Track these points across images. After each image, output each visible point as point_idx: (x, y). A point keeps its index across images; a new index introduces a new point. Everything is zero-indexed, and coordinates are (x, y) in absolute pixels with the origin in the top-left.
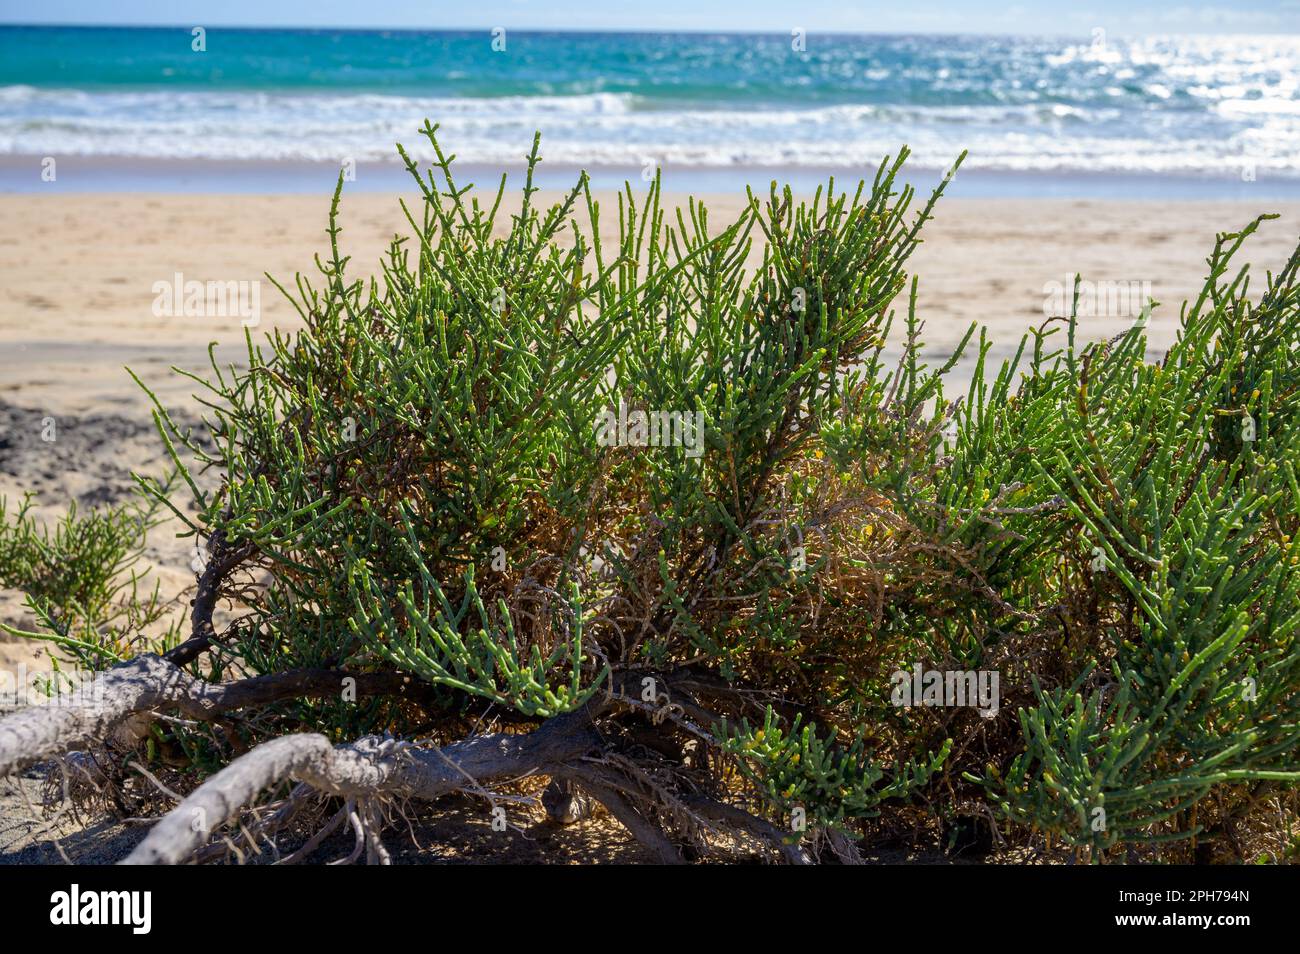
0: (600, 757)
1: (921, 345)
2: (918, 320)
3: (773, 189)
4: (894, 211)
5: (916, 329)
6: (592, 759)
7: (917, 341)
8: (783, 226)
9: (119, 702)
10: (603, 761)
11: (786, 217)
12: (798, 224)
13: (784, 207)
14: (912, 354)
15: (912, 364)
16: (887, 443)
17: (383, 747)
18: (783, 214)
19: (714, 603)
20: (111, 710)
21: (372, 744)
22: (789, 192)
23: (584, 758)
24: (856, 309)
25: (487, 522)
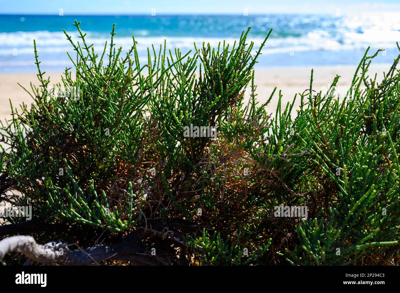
0: (143, 253)
1: (257, 95)
2: (255, 86)
3: (203, 45)
4: (247, 52)
5: (254, 89)
6: (140, 254)
7: (255, 93)
8: (208, 57)
10: (144, 254)
11: (208, 54)
12: (213, 58)
13: (208, 51)
14: (253, 98)
15: (254, 102)
16: (245, 131)
17: (57, 245)
18: (207, 53)
21: (53, 244)
22: (209, 45)
23: (137, 253)
24: (233, 83)
25: (100, 167)
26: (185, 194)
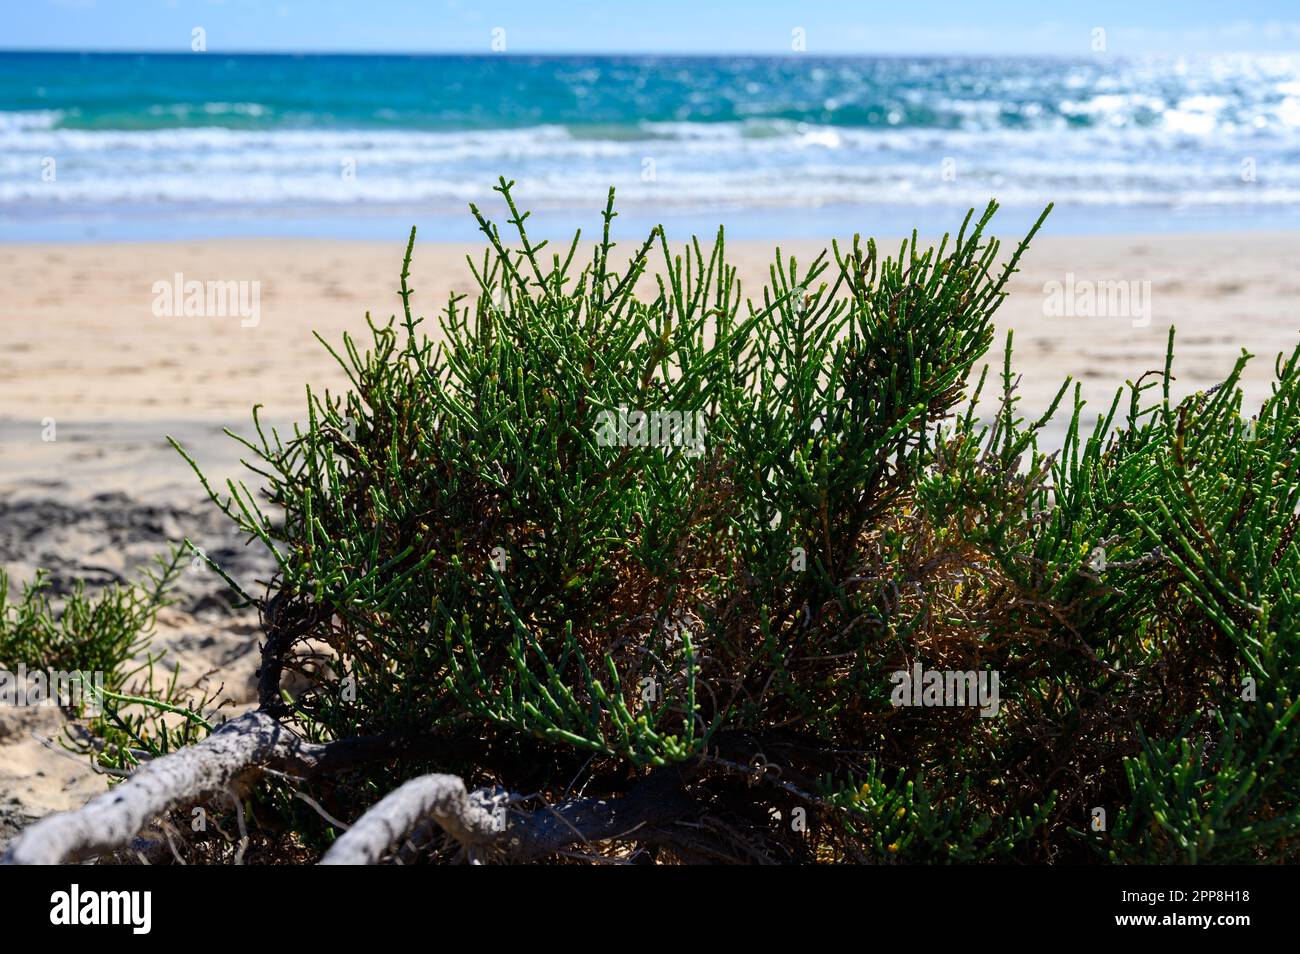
0: (695, 822)
1: (1017, 399)
2: (1014, 374)
3: (856, 243)
4: (980, 264)
5: (1012, 384)
6: (686, 824)
7: (1013, 396)
8: (867, 279)
9: (239, 755)
10: (697, 825)
11: (870, 270)
12: (883, 278)
13: (868, 261)
14: (1008, 407)
15: (1008, 418)
16: (986, 496)
18: (867, 268)
19: (807, 662)
20: (233, 762)
22: (874, 246)
23: (677, 822)
24: (949, 363)
25: (571, 583)
26: (808, 662)
